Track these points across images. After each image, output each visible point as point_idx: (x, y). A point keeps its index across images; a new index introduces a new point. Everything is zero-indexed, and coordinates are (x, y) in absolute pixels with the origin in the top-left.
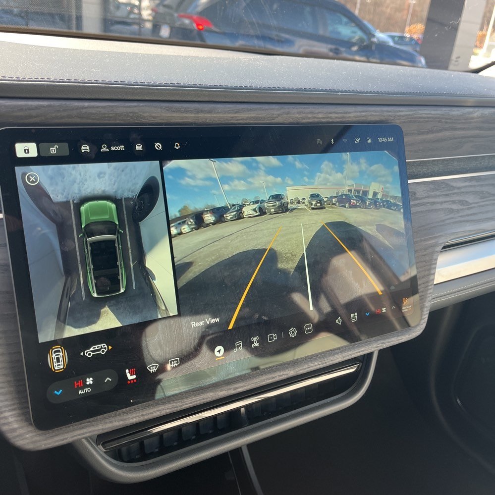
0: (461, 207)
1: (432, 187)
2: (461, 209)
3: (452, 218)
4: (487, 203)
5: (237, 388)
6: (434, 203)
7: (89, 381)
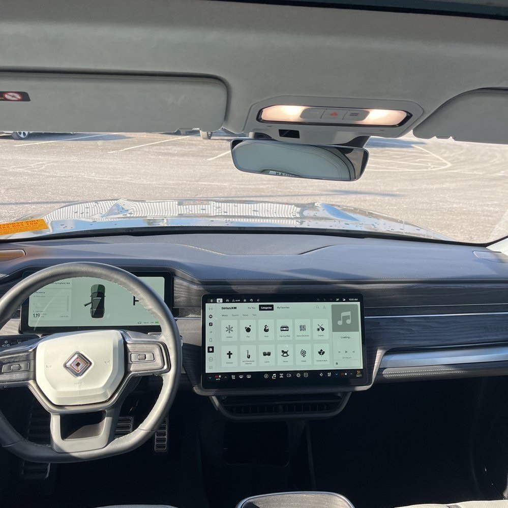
0: (406, 332)
3: (398, 337)
4: (427, 331)
7: (220, 376)
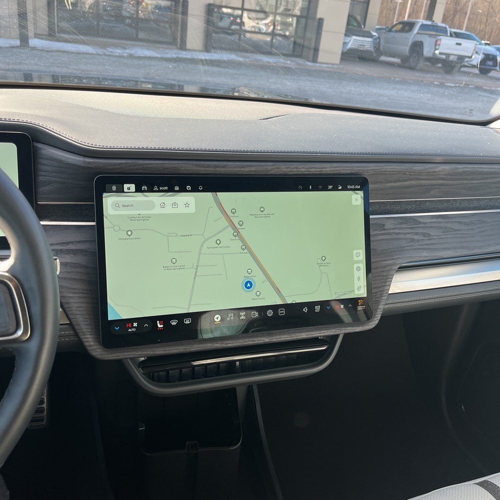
0: (422, 238)
1: (401, 221)
2: (422, 240)
3: (412, 246)
4: (449, 236)
5: (228, 344)
6: (399, 233)
7: (135, 325)
